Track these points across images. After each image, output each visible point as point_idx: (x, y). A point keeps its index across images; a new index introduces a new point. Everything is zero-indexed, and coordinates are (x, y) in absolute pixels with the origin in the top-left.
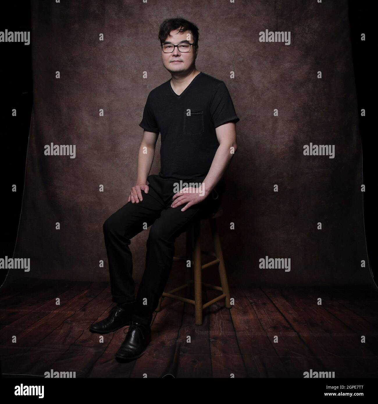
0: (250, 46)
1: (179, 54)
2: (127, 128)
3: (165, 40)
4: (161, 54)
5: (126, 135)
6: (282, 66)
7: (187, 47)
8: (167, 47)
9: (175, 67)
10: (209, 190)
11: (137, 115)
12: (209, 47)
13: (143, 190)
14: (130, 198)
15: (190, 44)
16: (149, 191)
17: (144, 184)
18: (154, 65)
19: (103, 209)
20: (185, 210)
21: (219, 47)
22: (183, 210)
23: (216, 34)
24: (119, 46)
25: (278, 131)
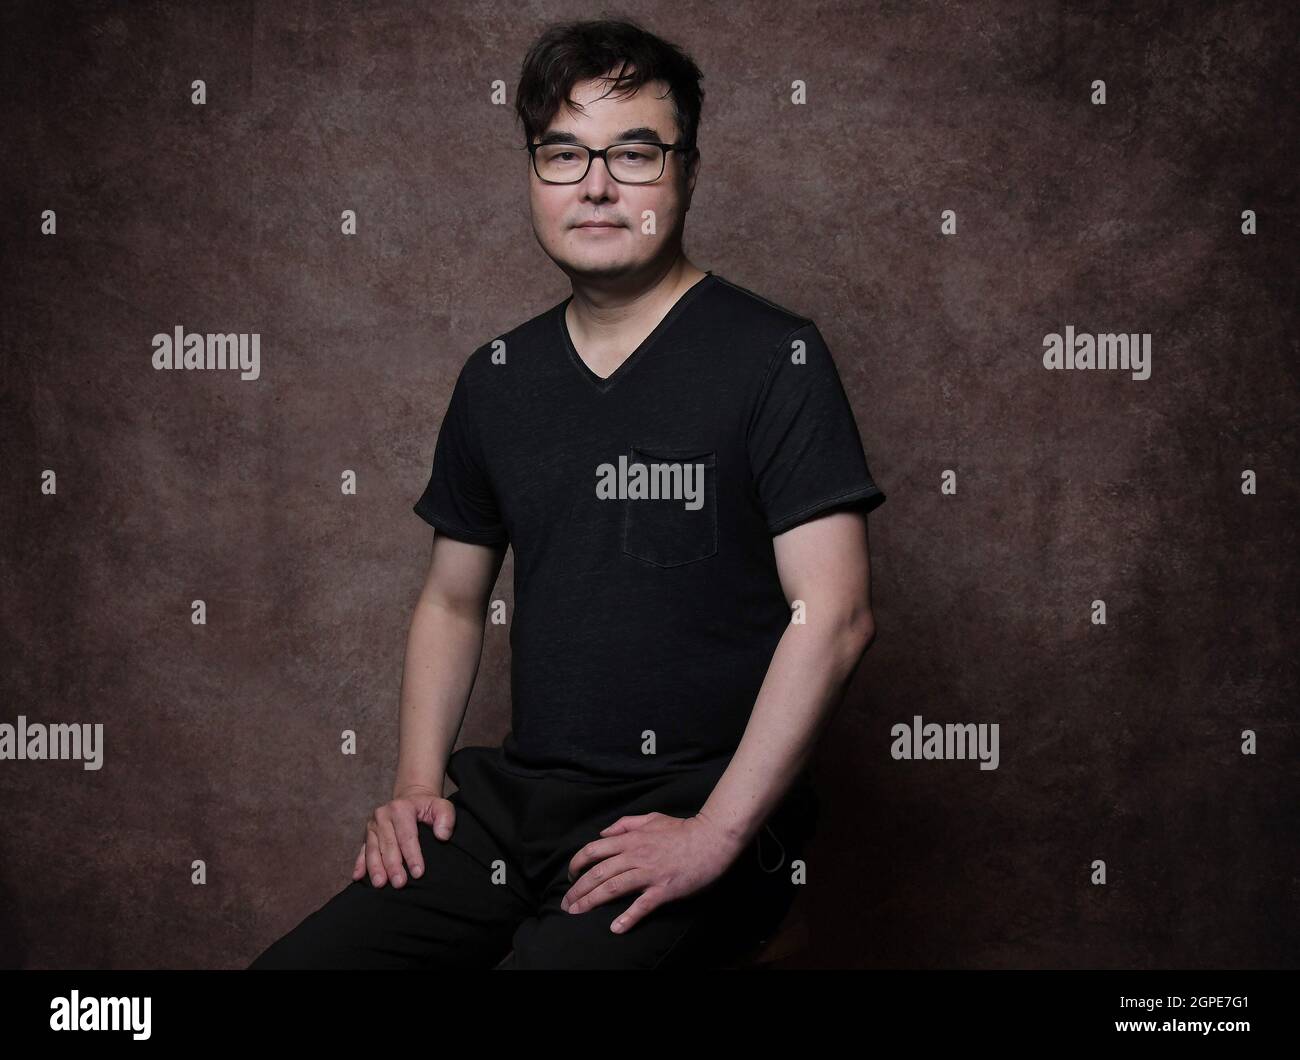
0: (934, 139)
1: (611, 192)
2: (352, 515)
3: (548, 123)
4: (529, 190)
5: (346, 548)
6: (1082, 235)
7: (648, 158)
8: (557, 156)
9: (593, 253)
10: (741, 831)
11: (399, 454)
12: (740, 143)
13: (425, 820)
14: (361, 859)
15: (666, 148)
16: (455, 829)
17: (429, 795)
18: (483, 227)
19: (226, 903)
20: (628, 926)
21: (785, 144)
22: (619, 925)
23: (775, 85)
24: (321, 129)
25: (1062, 538)
